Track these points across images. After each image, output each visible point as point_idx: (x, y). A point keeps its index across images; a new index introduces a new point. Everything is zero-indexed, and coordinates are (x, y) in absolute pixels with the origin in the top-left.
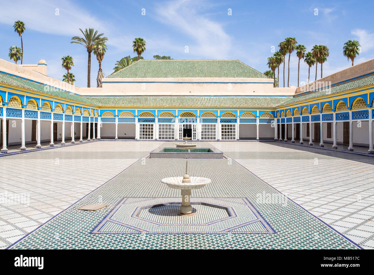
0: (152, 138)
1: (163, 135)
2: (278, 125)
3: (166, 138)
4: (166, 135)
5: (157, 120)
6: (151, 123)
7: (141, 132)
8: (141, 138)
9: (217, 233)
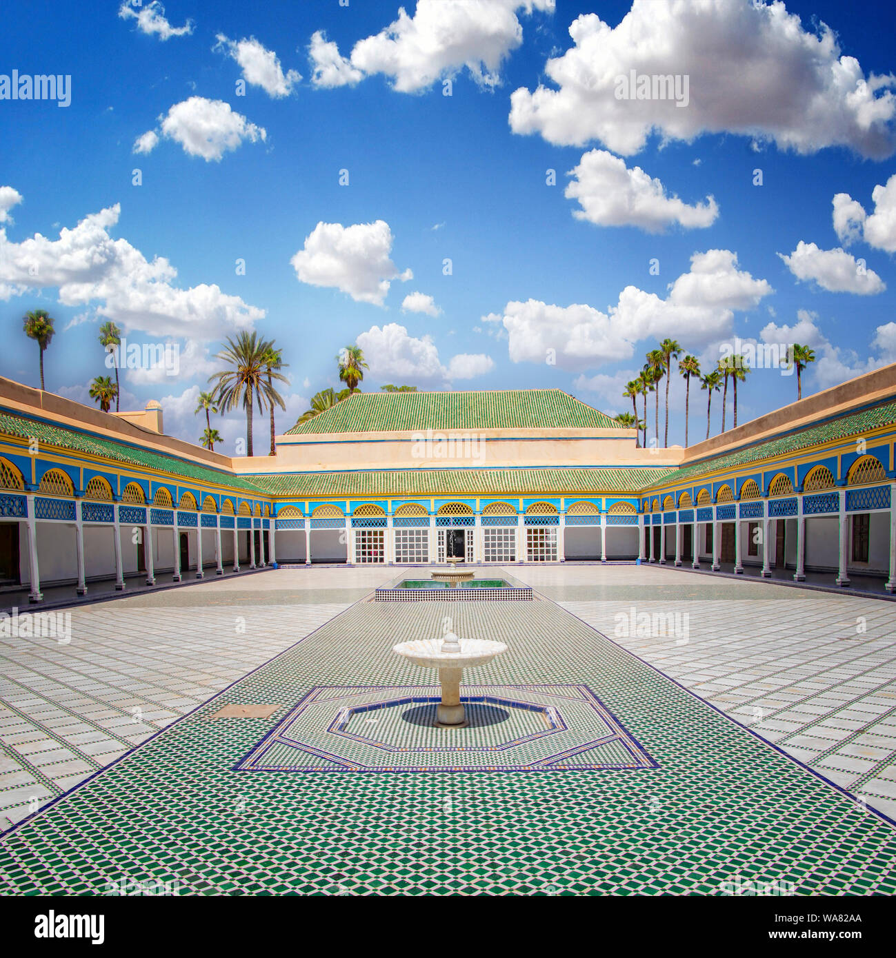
0: (382, 560)
1: (405, 553)
2: (647, 529)
3: (412, 560)
4: (412, 553)
5: (390, 522)
6: (378, 529)
7: (358, 547)
8: (358, 560)
9: (522, 768)
